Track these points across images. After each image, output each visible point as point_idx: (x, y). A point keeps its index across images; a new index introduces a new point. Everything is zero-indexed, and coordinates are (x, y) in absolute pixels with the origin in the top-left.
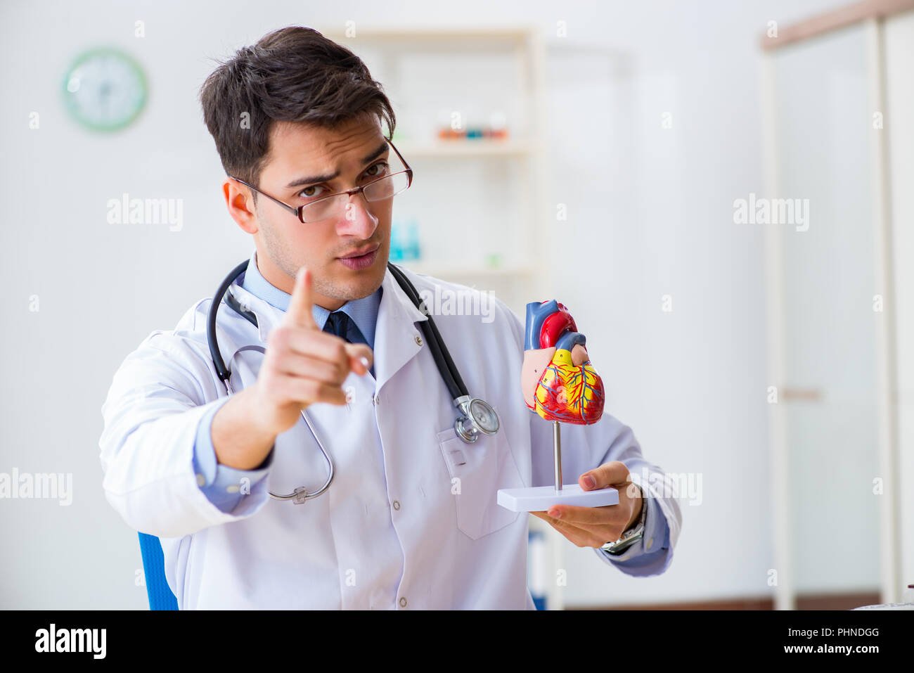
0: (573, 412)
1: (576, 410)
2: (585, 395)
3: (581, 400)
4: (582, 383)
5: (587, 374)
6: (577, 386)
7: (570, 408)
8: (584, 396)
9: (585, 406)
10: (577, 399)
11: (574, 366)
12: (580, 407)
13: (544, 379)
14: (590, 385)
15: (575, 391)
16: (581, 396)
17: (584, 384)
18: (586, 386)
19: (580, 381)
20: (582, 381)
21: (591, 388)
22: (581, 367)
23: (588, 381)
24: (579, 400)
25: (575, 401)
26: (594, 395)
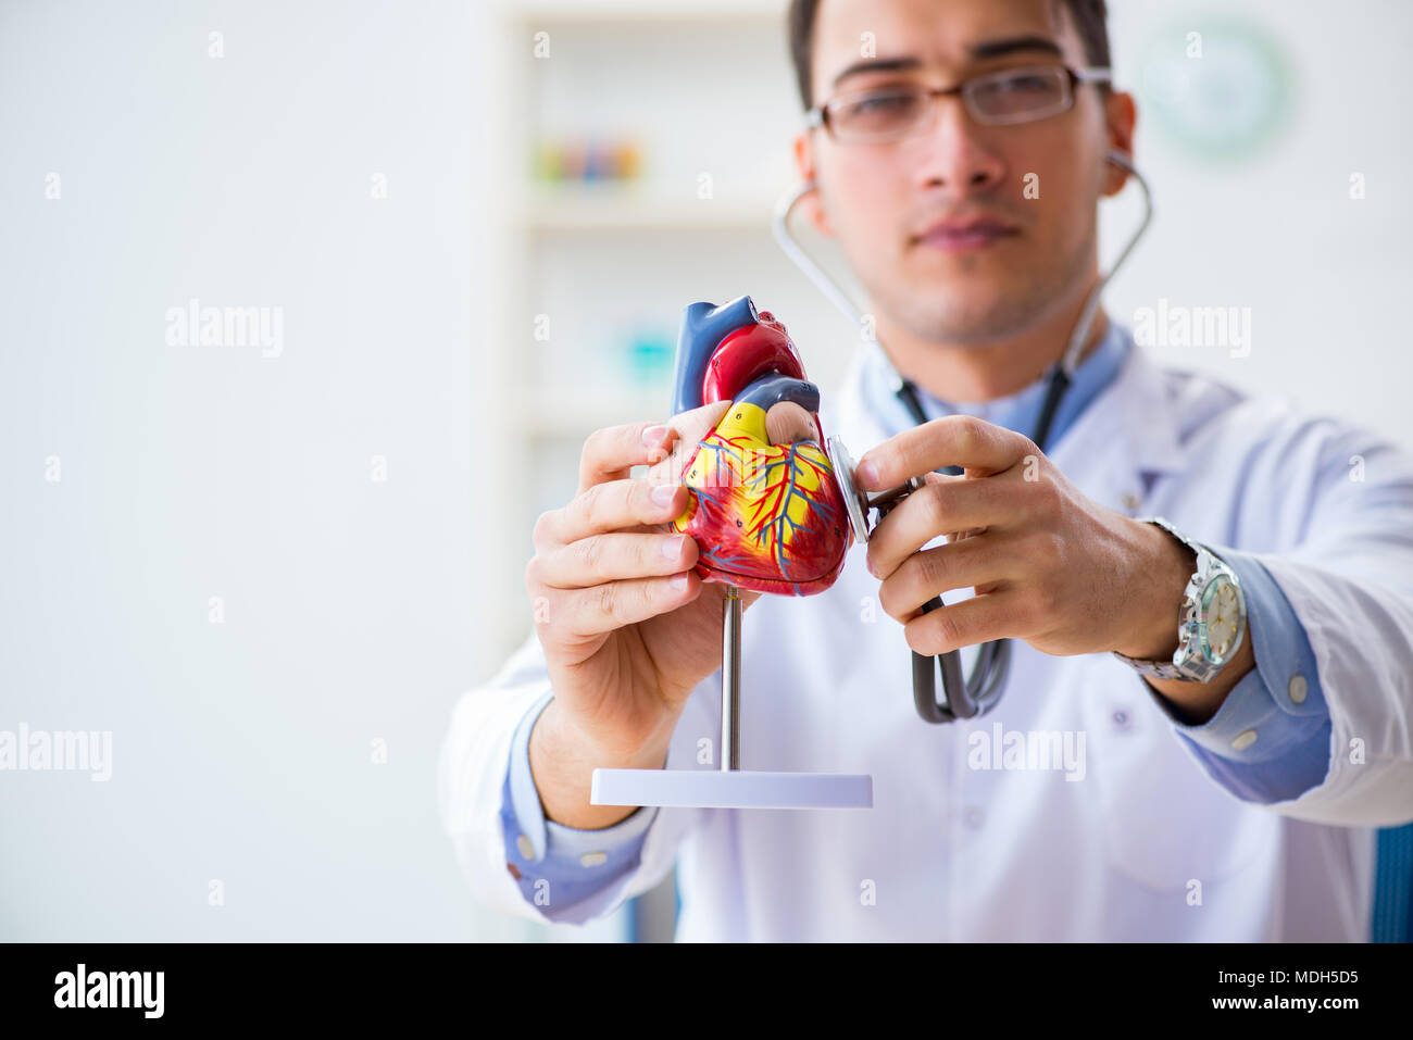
0: (756, 553)
1: (763, 550)
2: (788, 513)
3: (778, 523)
4: (783, 484)
5: (799, 463)
6: (770, 491)
7: (749, 542)
8: (785, 513)
9: (787, 539)
10: (768, 522)
11: (770, 445)
12: (774, 541)
13: (691, 472)
14: (804, 490)
15: (763, 501)
16: (779, 513)
17: (788, 485)
18: (793, 491)
19: (780, 480)
20: (786, 480)
21: (805, 498)
22: (790, 447)
23: (800, 480)
24: (773, 525)
25: (760, 525)
26: (811, 514)
